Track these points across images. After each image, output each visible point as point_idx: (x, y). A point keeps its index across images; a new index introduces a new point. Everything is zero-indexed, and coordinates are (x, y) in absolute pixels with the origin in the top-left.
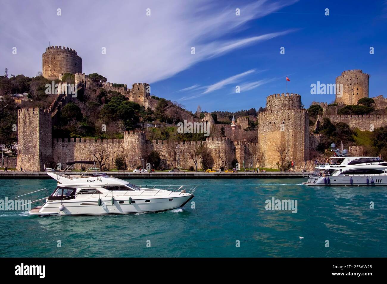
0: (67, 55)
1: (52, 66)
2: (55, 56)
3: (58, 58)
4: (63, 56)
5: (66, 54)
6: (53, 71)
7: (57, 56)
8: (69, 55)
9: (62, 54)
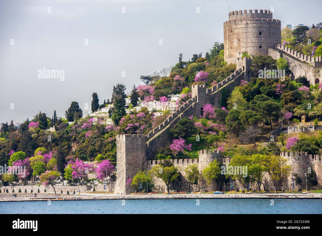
0: (247, 23)
1: (229, 42)
2: (232, 28)
3: (235, 30)
4: (241, 26)
5: (245, 22)
6: (230, 50)
7: (234, 27)
8: (249, 22)
9: (240, 23)
